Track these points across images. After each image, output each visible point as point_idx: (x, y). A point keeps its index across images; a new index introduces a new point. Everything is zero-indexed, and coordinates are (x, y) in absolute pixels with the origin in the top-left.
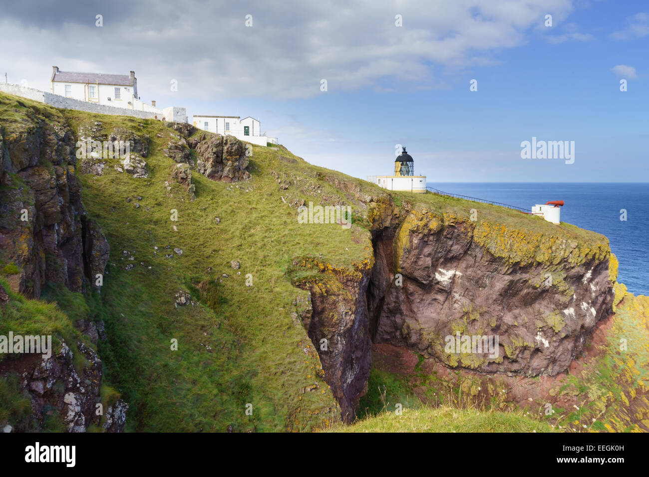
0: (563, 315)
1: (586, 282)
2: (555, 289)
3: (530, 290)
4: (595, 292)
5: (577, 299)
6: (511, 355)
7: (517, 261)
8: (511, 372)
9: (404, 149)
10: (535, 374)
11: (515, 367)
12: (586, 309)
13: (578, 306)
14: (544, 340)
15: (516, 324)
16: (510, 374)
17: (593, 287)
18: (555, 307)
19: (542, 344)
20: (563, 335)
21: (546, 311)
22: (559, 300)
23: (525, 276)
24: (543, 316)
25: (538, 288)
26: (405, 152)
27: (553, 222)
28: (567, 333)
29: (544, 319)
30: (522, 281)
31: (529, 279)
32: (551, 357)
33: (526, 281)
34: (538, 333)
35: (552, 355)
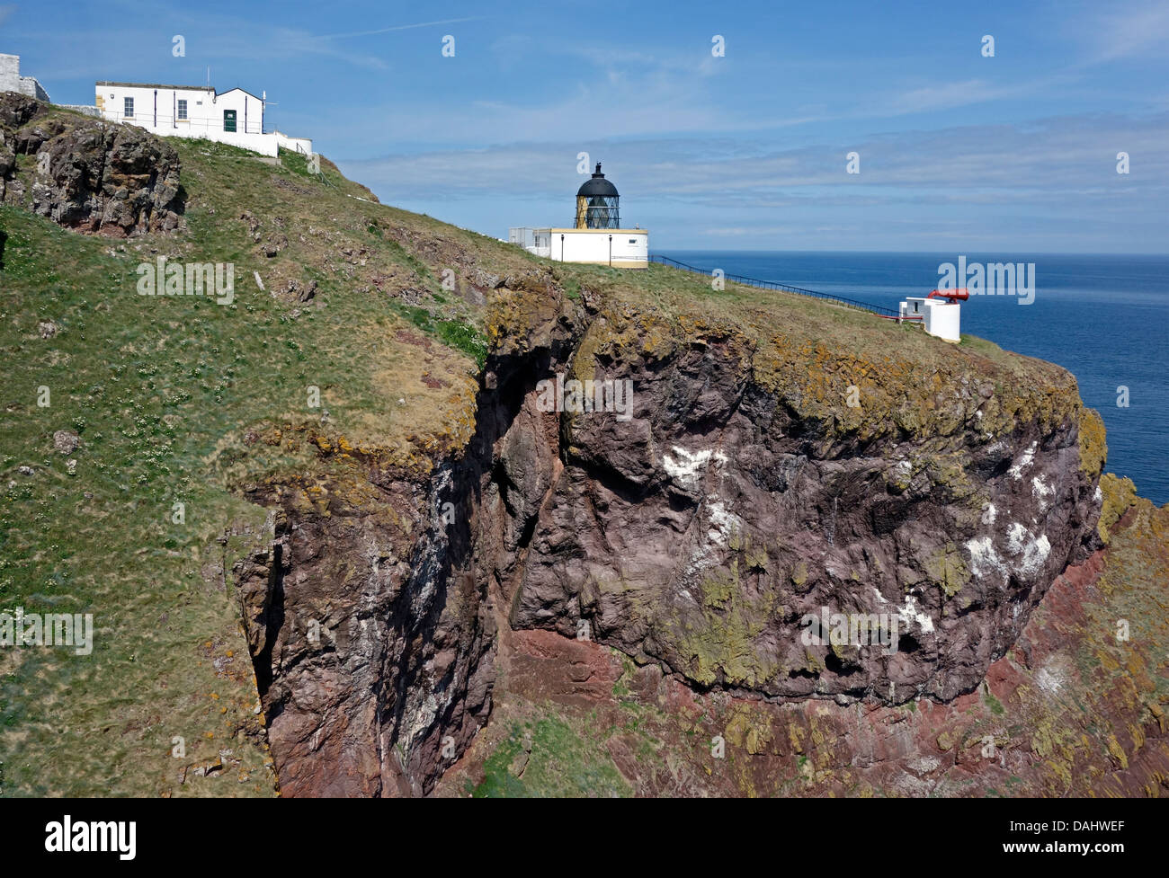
0: (965, 554)
1: (1019, 476)
2: (945, 493)
3: (884, 496)
4: (1048, 497)
5: (998, 517)
6: (844, 653)
7: (850, 428)
8: (846, 693)
9: (598, 168)
10: (903, 697)
11: (853, 682)
12: (1022, 538)
13: (1000, 531)
14: (921, 618)
15: (855, 577)
16: (844, 699)
17: (1038, 485)
18: (946, 537)
19: (917, 624)
20: (966, 602)
21: (923, 544)
22: (955, 519)
23: (873, 463)
24: (917, 556)
25: (903, 490)
26: (598, 174)
27: (943, 337)
28: (977, 597)
29: (919, 565)
30: (865, 474)
31: (883, 469)
32: (940, 655)
33: (874, 476)
34: (907, 598)
35: (941, 651)
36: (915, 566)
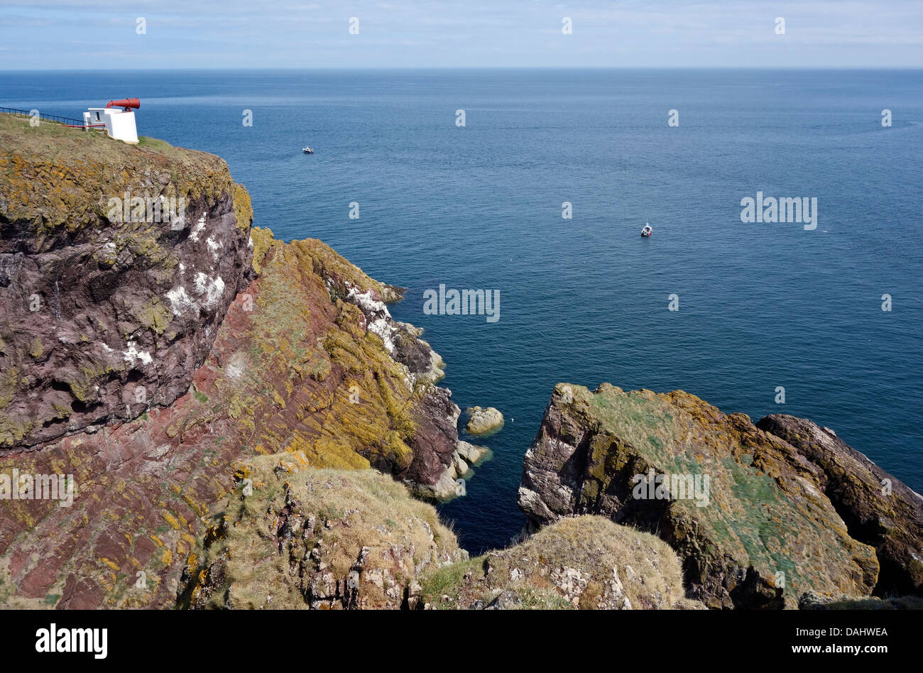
0: (167, 302)
1: (197, 239)
2: (145, 261)
3: (98, 273)
4: (219, 250)
5: (187, 271)
6: (86, 396)
7: (58, 223)
8: (93, 424)
10: (137, 413)
11: (98, 414)
12: (204, 283)
13: (190, 280)
14: (141, 355)
15: (85, 339)
16: (92, 428)
17: (212, 244)
18: (151, 293)
19: (139, 360)
20: (172, 335)
21: (134, 302)
22: (155, 279)
23: (83, 248)
24: (131, 312)
25: (112, 265)
28: (180, 330)
29: (134, 318)
30: (78, 258)
31: (93, 252)
32: (159, 376)
33: (85, 259)
34: (129, 344)
35: (160, 373)
36: (131, 319)
